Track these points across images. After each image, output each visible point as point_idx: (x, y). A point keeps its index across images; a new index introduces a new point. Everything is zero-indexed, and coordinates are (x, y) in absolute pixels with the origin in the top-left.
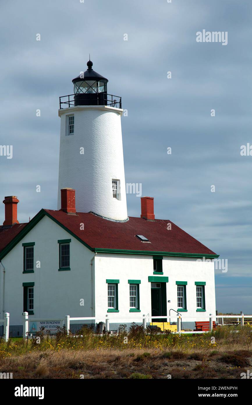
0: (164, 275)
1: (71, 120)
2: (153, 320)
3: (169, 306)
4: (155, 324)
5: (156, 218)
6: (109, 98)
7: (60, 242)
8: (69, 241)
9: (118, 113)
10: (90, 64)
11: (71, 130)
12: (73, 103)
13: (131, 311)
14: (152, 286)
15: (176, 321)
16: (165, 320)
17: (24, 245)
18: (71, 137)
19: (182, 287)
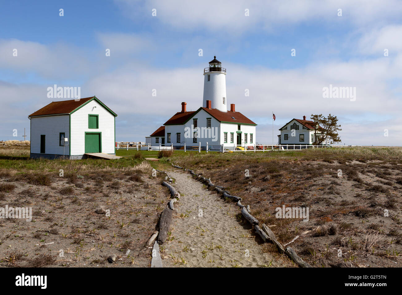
0: (241, 131)
1: (209, 76)
2: (237, 146)
3: (242, 141)
4: (238, 147)
5: (236, 111)
6: (222, 69)
7: (207, 119)
8: (211, 118)
9: (225, 74)
10: (215, 57)
11: (209, 80)
12: (209, 70)
13: (231, 143)
14: (237, 134)
15: (244, 146)
16: (241, 146)
17: (194, 119)
18: (209, 82)
19: (246, 135)
